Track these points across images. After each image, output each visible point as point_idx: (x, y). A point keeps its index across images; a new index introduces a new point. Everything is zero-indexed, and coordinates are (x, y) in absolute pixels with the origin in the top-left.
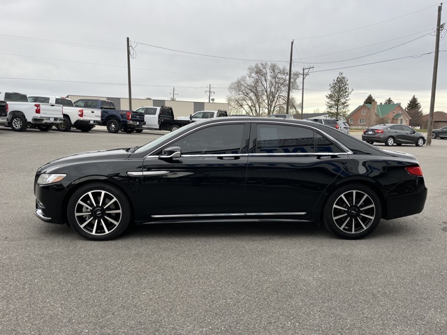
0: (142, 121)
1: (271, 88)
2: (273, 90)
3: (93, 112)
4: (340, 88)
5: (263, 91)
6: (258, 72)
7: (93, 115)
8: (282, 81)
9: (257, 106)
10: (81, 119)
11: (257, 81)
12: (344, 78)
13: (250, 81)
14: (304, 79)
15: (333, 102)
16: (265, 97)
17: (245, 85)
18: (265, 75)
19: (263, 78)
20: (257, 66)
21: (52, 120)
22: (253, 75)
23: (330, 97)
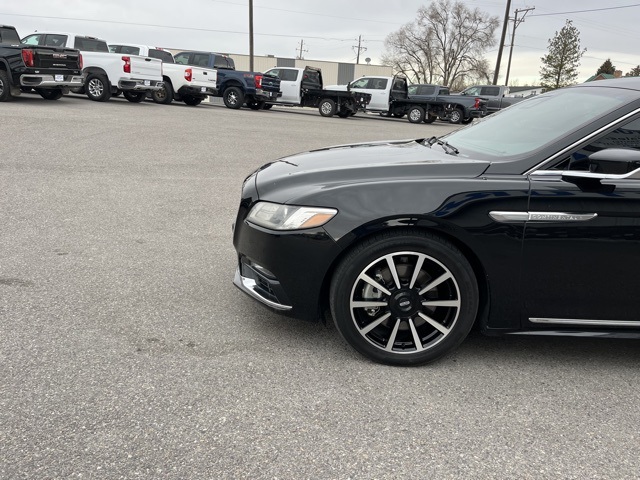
0: (277, 91)
1: (451, 43)
2: (455, 47)
3: (205, 74)
4: (566, 45)
5: (438, 48)
6: (435, 16)
7: (205, 79)
8: (469, 33)
9: (428, 72)
10: (189, 84)
11: (430, 32)
12: (573, 29)
13: (420, 32)
14: (515, 28)
15: (552, 69)
16: (440, 59)
17: (411, 38)
18: (444, 22)
19: (440, 27)
20: (433, 7)
21: (147, 85)
22: (426, 21)
23: (549, 60)
